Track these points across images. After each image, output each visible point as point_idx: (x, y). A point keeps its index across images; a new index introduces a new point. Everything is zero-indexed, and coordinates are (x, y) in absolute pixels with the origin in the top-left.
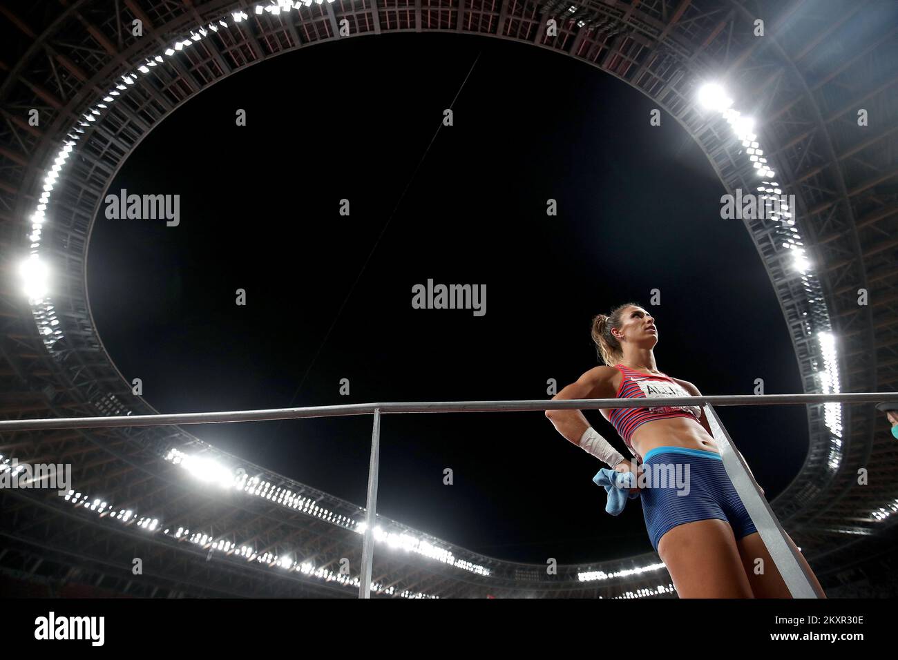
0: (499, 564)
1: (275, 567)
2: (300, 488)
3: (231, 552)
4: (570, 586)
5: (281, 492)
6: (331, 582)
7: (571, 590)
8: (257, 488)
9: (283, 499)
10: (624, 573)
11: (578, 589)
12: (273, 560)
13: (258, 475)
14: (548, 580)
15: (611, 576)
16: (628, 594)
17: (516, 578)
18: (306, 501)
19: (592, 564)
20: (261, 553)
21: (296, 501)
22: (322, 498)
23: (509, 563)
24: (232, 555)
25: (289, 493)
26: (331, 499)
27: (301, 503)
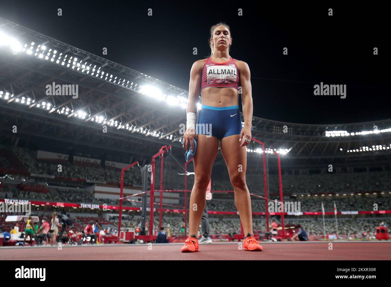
0: (261, 121)
1: (72, 117)
2: (85, 56)
3: (33, 105)
4: (317, 140)
5: (68, 58)
6: (121, 129)
7: (317, 142)
8: (46, 54)
9: (71, 64)
10: (364, 133)
11: (323, 142)
12: (70, 113)
13: (45, 43)
14: (300, 134)
15: (353, 134)
16: (364, 148)
17: (274, 132)
18: (92, 67)
19: (338, 125)
20: (59, 107)
21: (83, 66)
22: (106, 64)
23: (269, 121)
24: (35, 108)
25: (76, 59)
26: (115, 66)
27: (88, 68)
